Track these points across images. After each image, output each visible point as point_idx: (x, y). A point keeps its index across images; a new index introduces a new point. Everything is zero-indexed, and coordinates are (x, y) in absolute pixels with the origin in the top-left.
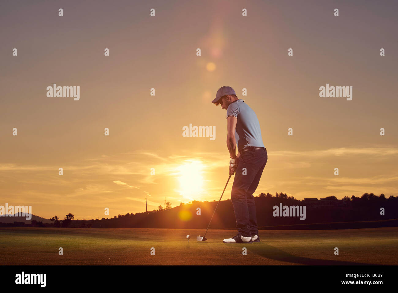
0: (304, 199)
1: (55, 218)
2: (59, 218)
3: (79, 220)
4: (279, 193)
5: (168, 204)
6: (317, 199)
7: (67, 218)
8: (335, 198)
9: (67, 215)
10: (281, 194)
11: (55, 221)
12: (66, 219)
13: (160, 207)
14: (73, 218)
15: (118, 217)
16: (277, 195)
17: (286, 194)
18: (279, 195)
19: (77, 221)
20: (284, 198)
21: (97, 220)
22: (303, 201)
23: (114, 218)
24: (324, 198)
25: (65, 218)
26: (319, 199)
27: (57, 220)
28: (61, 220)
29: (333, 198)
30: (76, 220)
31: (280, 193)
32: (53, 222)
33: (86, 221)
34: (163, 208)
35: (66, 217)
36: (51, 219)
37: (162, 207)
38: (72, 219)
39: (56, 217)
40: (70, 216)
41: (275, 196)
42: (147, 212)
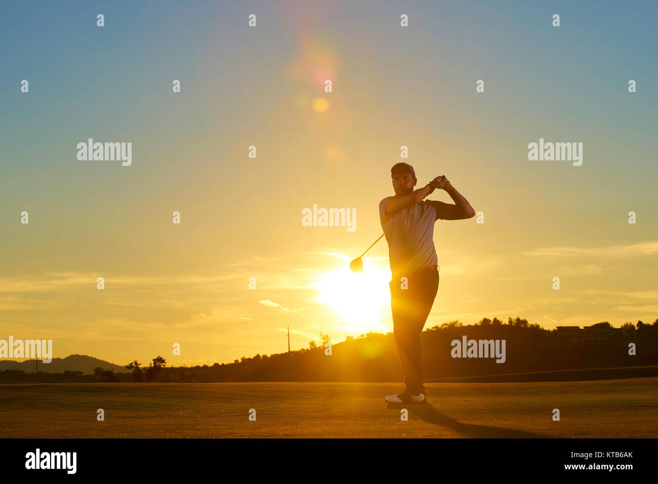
0: (557, 327)
1: (134, 365)
2: (140, 364)
3: (175, 367)
4: (514, 318)
5: (326, 338)
6: (578, 327)
7: (155, 363)
8: (609, 325)
9: (154, 360)
10: (518, 320)
11: (134, 369)
12: (153, 365)
13: (312, 344)
14: (164, 364)
15: (240, 361)
16: (510, 321)
17: (525, 320)
18: (514, 321)
19: (172, 369)
20: (523, 326)
21: (205, 367)
22: (554, 331)
23: (234, 362)
24: (590, 325)
25: (151, 364)
26: (582, 327)
27: (137, 368)
28: (144, 368)
29: (605, 325)
30: (170, 367)
31: (516, 318)
32: (131, 371)
33: (187, 368)
34: (318, 346)
35: (153, 362)
36: (127, 367)
37: (315, 344)
38: (162, 366)
39: (136, 363)
40: (160, 360)
41: (507, 323)
42: (290, 353)
